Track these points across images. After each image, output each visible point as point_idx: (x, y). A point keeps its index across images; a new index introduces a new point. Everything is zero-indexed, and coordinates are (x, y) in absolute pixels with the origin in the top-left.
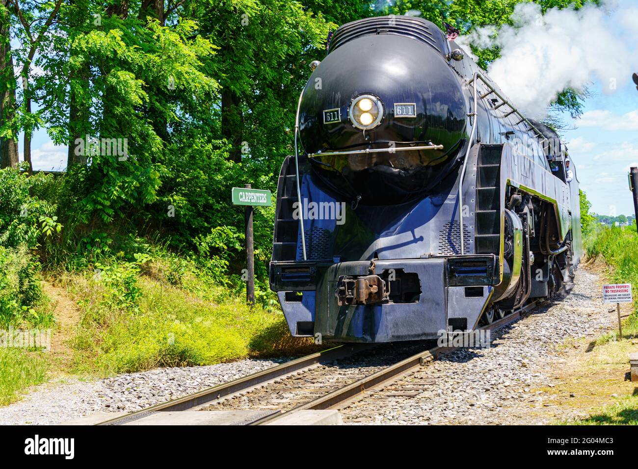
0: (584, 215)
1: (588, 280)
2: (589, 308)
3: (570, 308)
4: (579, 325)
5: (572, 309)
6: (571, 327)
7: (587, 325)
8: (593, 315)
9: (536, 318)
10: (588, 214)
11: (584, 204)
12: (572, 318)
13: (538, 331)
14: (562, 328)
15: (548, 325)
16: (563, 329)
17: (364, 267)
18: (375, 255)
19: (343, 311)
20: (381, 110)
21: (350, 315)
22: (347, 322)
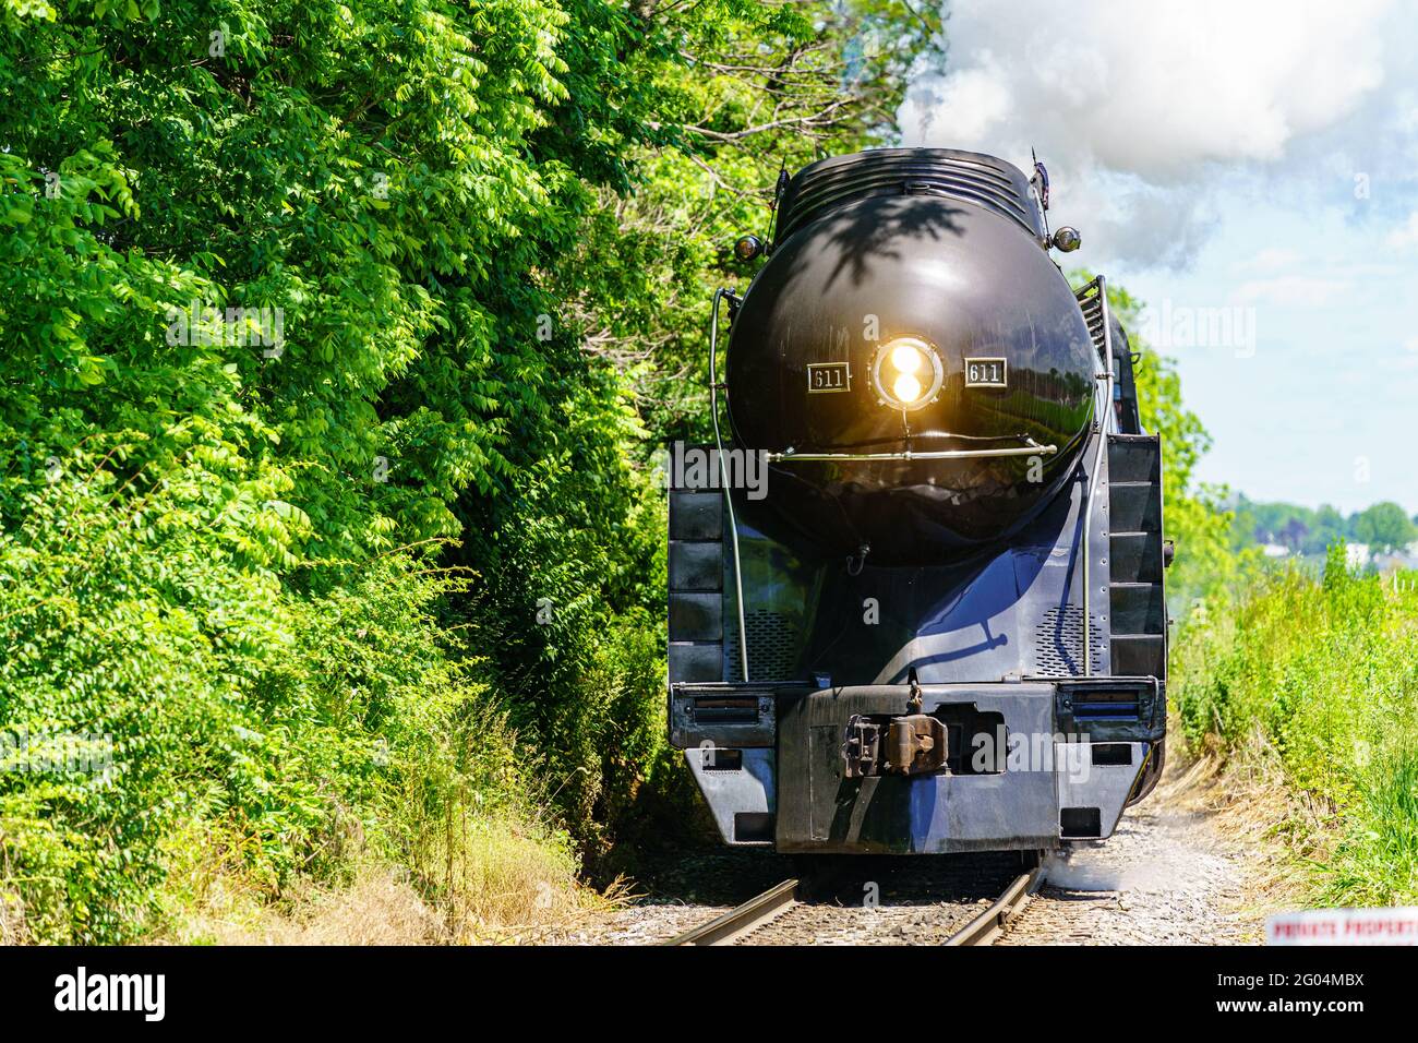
17: (896, 699)
18: (911, 672)
19: (848, 789)
20: (940, 371)
21: (865, 796)
22: (859, 811)
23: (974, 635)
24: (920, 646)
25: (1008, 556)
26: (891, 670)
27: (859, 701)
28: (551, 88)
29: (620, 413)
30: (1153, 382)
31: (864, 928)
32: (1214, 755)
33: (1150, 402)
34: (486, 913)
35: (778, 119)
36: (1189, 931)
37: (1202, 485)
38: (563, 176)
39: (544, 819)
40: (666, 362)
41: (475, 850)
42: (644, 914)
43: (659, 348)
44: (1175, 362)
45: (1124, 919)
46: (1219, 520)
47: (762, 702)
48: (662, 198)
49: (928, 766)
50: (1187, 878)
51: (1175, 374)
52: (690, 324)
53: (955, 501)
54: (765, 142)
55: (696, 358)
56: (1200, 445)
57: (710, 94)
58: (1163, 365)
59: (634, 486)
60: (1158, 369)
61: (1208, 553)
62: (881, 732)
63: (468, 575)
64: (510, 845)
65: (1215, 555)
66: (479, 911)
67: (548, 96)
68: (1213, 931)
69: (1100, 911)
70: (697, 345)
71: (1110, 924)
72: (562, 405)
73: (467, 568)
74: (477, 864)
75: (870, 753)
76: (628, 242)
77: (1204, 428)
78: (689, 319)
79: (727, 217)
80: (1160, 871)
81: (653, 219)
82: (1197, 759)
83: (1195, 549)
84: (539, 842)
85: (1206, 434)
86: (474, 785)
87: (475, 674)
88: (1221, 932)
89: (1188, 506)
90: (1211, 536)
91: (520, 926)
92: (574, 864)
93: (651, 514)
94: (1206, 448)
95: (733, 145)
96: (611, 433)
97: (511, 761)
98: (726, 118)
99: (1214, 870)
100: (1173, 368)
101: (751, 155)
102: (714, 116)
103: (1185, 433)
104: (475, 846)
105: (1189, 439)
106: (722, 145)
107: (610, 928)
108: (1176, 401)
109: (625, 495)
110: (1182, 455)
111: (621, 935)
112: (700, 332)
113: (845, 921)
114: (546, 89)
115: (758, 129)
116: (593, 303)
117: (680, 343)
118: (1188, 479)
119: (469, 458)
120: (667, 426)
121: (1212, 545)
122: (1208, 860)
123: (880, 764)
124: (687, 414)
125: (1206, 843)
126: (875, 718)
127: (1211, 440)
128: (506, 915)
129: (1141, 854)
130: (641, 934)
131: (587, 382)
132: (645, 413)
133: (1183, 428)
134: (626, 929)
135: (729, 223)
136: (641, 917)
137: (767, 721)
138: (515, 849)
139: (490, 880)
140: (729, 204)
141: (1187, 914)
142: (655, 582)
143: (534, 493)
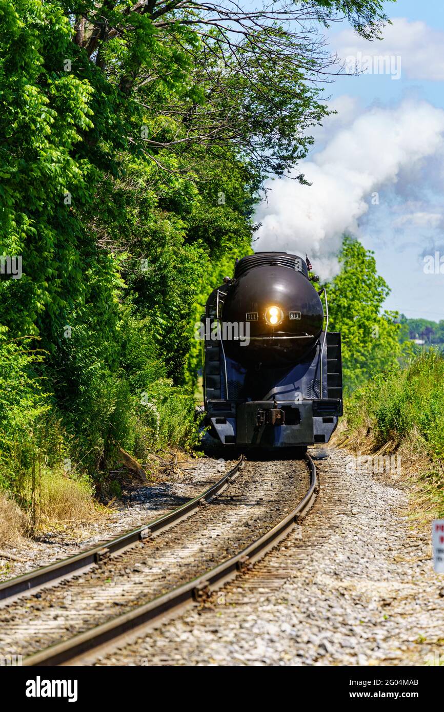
0: (368, 319)
1: (380, 502)
2: (384, 584)
3: (331, 582)
4: (358, 630)
5: (337, 584)
6: (338, 637)
7: (381, 633)
8: (395, 603)
9: (238, 609)
10: (379, 316)
11: (369, 286)
12: (338, 611)
13: (246, 646)
14: (313, 638)
15: (273, 629)
16: (317, 640)
17: (270, 404)
18: (273, 397)
19: (256, 429)
20: (283, 315)
21: (261, 431)
22: (260, 435)
23: (291, 387)
24: (276, 390)
25: (299, 366)
26: (268, 396)
27: (260, 405)
28: (85, 122)
29: (114, 276)
30: (363, 262)
31: (230, 522)
32: (394, 440)
33: (361, 272)
34: (50, 515)
35: (189, 136)
36: (384, 525)
37: (386, 312)
38: (89, 166)
39: (77, 469)
40: (135, 252)
41: (45, 484)
42: (125, 515)
43: (131, 245)
44: (373, 253)
45: (354, 519)
46: (393, 328)
47: (232, 405)
48: (133, 173)
49: (279, 422)
50: (383, 499)
51: (373, 259)
52: (146, 234)
53: (285, 351)
54: (182, 147)
55: (149, 250)
56: (385, 292)
57: (156, 124)
58: (367, 254)
59: (119, 311)
60: (364, 256)
61: (389, 343)
62: (266, 413)
63: (43, 354)
64: (61, 482)
65: (392, 344)
66: (46, 513)
67: (84, 126)
68: (396, 525)
69: (342, 515)
70: (149, 244)
71: (347, 522)
72: (87, 272)
73: (43, 350)
74: (46, 491)
75: (263, 419)
76: (118, 194)
77: (386, 284)
78: (145, 231)
79: (164, 183)
80: (370, 496)
81: (128, 184)
82: (386, 442)
83: (382, 341)
84: (75, 480)
85: (387, 287)
86: (45, 453)
87: (46, 401)
88: (399, 525)
89: (379, 321)
90: (390, 336)
91: (66, 520)
92: (92, 491)
93: (127, 324)
94: (387, 294)
95: (167, 148)
96: (109, 286)
97: (62, 442)
98: (163, 135)
99: (395, 496)
100: (372, 255)
101: (175, 153)
102: (157, 135)
103: (377, 287)
104: (45, 482)
105: (379, 289)
106: (162, 149)
107: (109, 521)
108: (374, 271)
109: (116, 315)
110: (376, 297)
111: (114, 525)
112: (150, 238)
113: (221, 519)
114: (83, 123)
115: (179, 141)
116: (100, 224)
117: (141, 242)
118: (379, 309)
119: (43, 299)
120: (134, 282)
121: (391, 340)
122: (392, 491)
123: (266, 422)
124: (144, 277)
125: (391, 482)
126: (264, 410)
127: (390, 290)
128: (59, 515)
129: (360, 488)
130: (124, 525)
131: (99, 261)
132: (124, 276)
133: (376, 283)
134: (116, 522)
135: (164, 185)
136: (123, 516)
137: (233, 411)
138: (64, 484)
139: (52, 498)
140: (164, 176)
141: (383, 516)
142: (129, 357)
143: (75, 315)
